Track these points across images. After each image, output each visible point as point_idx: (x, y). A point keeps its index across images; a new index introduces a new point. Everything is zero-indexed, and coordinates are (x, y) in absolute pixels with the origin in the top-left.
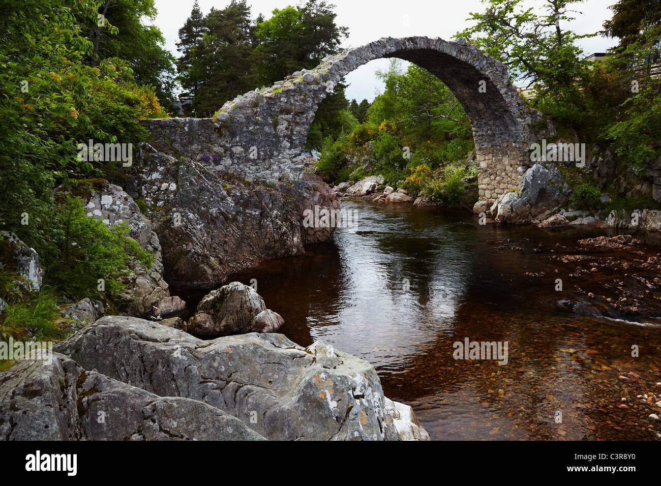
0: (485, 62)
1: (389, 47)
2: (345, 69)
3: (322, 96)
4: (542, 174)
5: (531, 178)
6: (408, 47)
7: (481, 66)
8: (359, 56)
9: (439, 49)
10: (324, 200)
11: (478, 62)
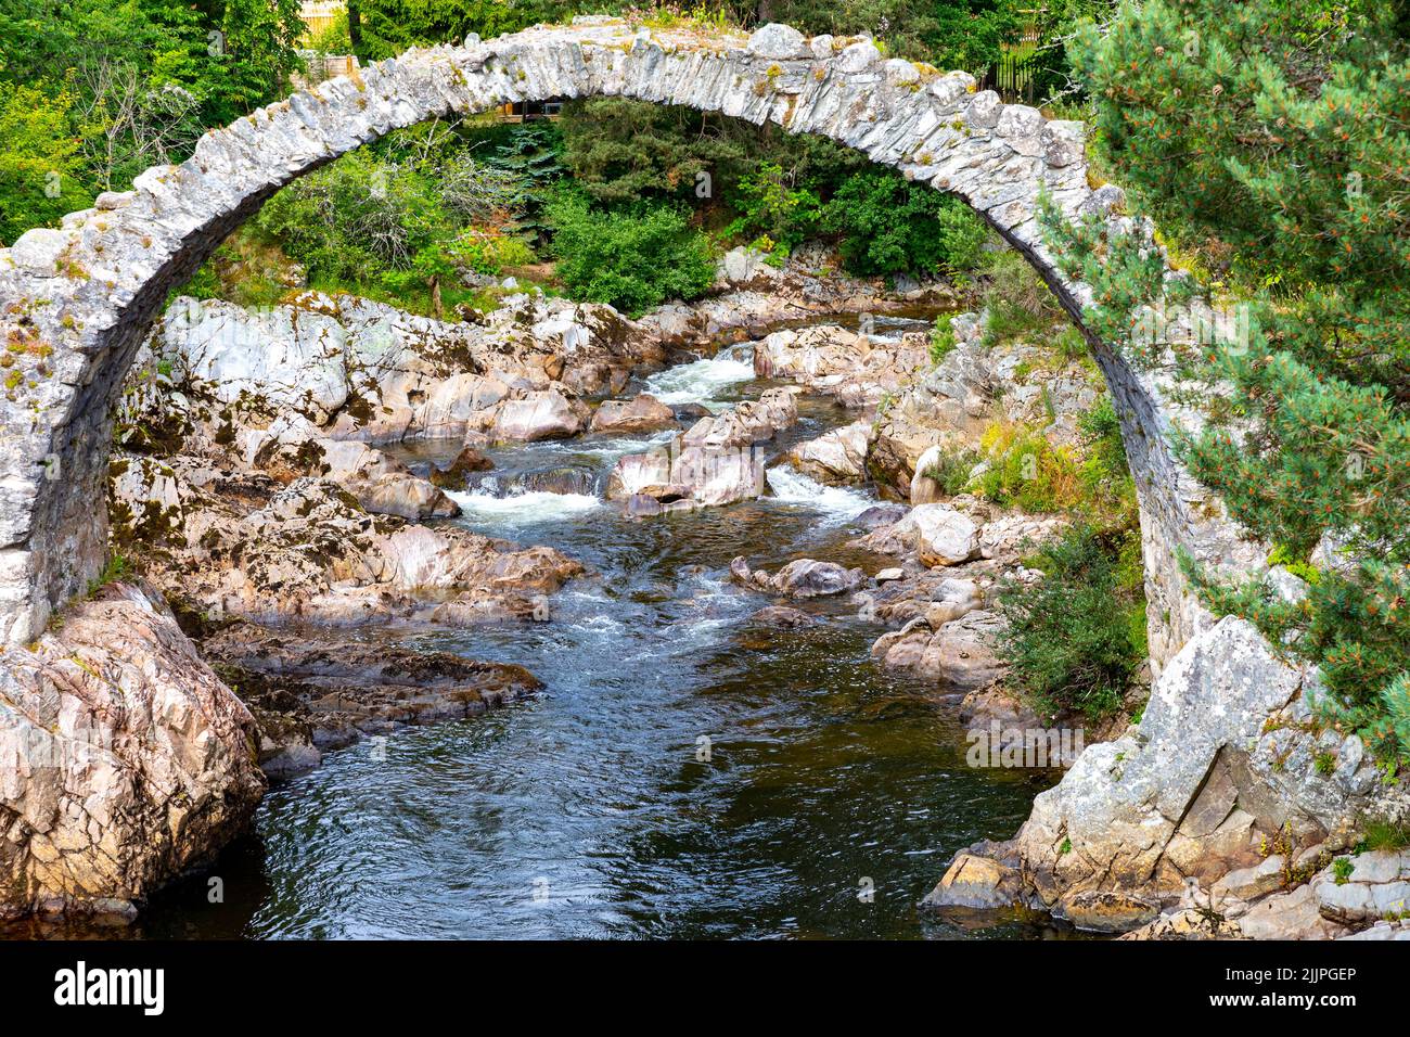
0: (928, 120)
1: (386, 108)
2: (187, 212)
3: (92, 320)
4: (1241, 671)
5: (1184, 685)
6: (485, 99)
7: (907, 142)
8: (246, 155)
9: (648, 91)
10: (120, 726)
11: (882, 127)
